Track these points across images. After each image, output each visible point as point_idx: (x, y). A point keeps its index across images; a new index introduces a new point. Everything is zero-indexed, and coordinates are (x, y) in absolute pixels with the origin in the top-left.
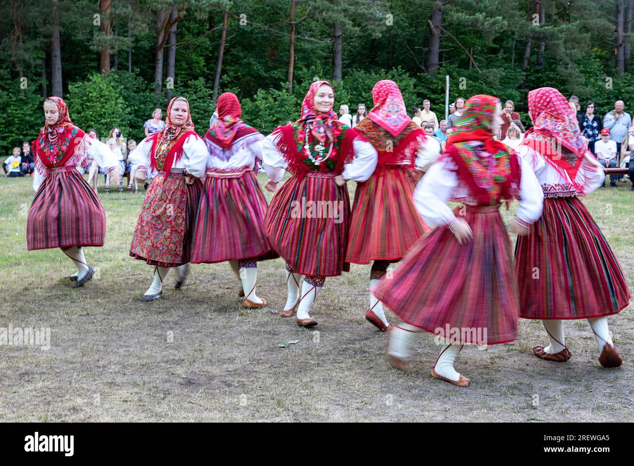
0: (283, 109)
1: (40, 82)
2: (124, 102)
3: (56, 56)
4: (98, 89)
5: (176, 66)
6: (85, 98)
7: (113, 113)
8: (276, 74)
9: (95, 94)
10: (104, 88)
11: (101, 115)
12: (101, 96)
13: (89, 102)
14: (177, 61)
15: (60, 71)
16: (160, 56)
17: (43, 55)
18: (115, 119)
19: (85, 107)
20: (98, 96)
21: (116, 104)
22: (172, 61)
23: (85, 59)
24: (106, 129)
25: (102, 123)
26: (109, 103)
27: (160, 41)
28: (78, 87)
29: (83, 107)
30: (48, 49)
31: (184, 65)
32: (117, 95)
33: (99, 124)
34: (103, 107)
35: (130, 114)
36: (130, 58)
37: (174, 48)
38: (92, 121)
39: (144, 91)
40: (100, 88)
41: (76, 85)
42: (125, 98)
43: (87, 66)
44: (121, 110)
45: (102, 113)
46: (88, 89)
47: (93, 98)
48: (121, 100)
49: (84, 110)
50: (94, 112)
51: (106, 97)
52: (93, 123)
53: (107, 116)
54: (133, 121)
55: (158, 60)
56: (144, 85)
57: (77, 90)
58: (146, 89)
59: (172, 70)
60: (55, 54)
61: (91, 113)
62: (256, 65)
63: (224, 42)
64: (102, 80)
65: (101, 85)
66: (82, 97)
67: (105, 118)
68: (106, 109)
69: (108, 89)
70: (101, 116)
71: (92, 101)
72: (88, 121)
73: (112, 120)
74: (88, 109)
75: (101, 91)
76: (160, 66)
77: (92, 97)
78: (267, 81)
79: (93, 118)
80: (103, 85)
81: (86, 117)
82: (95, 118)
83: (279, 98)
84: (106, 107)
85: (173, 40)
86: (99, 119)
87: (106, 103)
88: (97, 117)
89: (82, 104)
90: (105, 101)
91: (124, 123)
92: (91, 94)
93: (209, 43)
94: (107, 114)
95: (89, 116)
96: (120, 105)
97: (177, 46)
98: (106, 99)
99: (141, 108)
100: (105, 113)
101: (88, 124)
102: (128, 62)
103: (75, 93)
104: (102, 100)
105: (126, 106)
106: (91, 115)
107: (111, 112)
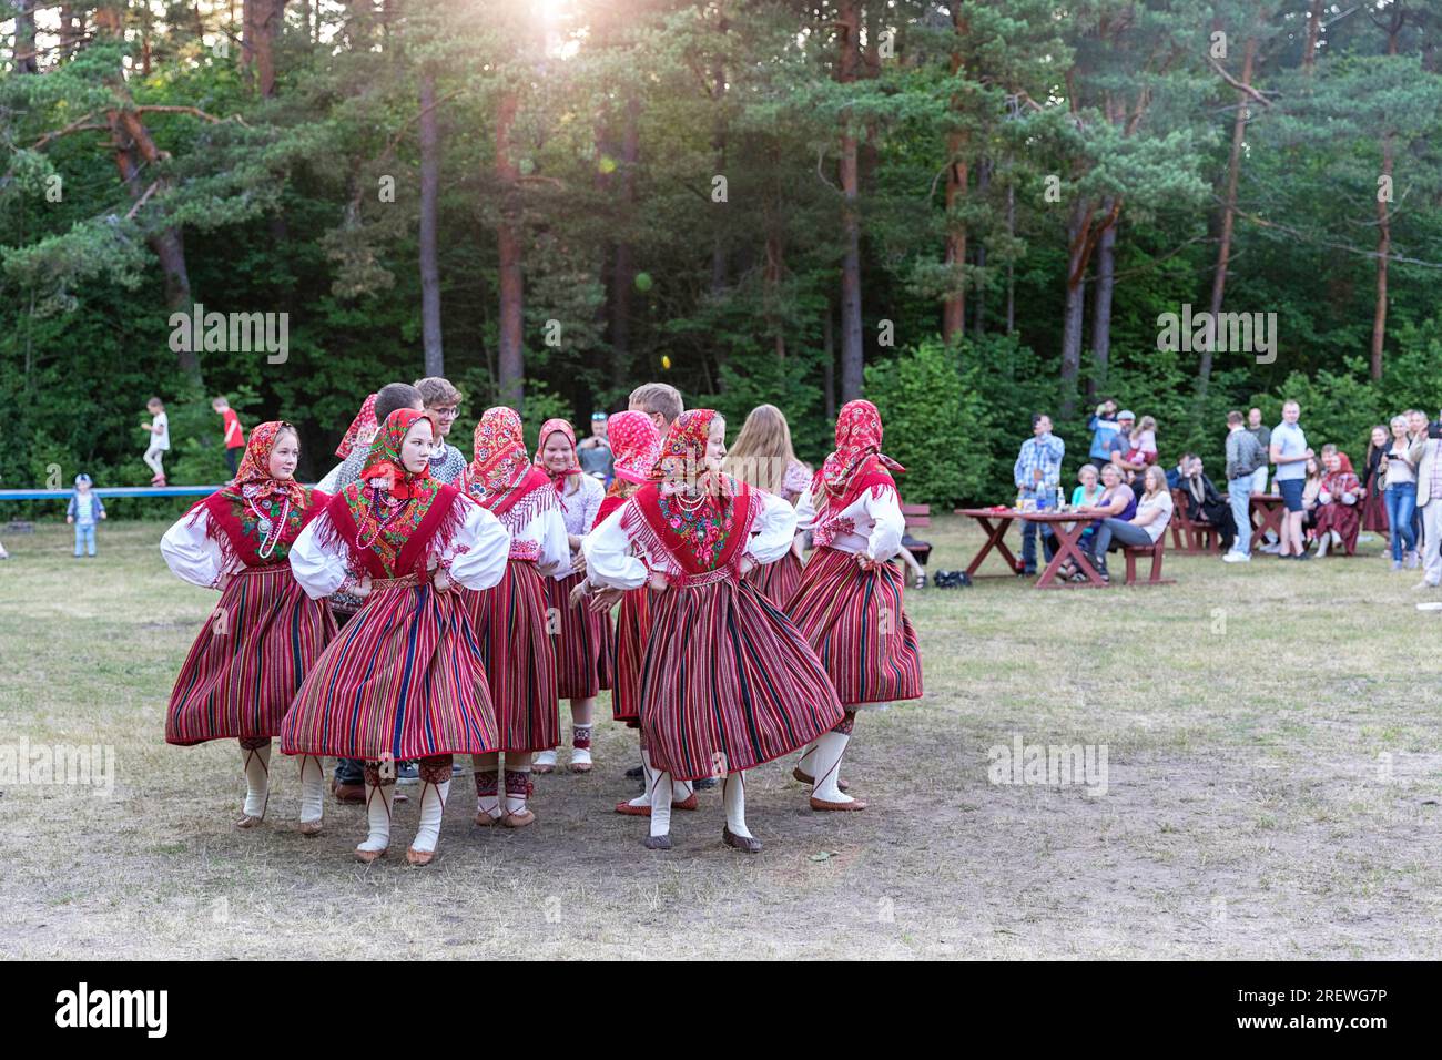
0: (1344, 417)
1: (817, 359)
2: (981, 400)
3: (851, 305)
4: (924, 375)
5: (1113, 323)
6: (895, 394)
7: (955, 425)
8: (1344, 336)
9: (916, 386)
10: (938, 372)
11: (929, 428)
12: (932, 390)
13: (905, 402)
14: (1115, 308)
15: (859, 336)
16: (1075, 302)
17: (823, 303)
18: (958, 438)
19: (895, 411)
20: (925, 389)
21: (963, 406)
22: (1104, 312)
23: (912, 310)
24: (938, 457)
25: (930, 447)
26: (946, 404)
27: (1074, 268)
28: (884, 371)
29: (891, 413)
30: (834, 291)
31: (1134, 319)
32: (964, 388)
33: (924, 448)
34: (934, 412)
35: (994, 425)
36: (1011, 307)
37: (1108, 282)
38: (909, 441)
39: (1032, 377)
40: (930, 372)
41: (881, 367)
42: (987, 394)
43: (917, 325)
44: (972, 419)
45: (930, 424)
46: (904, 376)
47: (913, 395)
48: (974, 398)
49: (894, 419)
50: (912, 422)
51: (941, 392)
52: (911, 446)
53: (940, 431)
54: (1004, 442)
55: (1069, 310)
56: (1034, 365)
57: (881, 377)
58: (1038, 371)
59: (1103, 330)
60: (849, 301)
61: (906, 424)
62: (1295, 317)
63: (1224, 267)
64: (933, 355)
65: (931, 367)
66: (890, 391)
67: (936, 436)
68: (939, 416)
69: (947, 375)
70: (928, 430)
71: (911, 399)
72: (900, 441)
73: (952, 439)
74: (903, 415)
75: (931, 379)
76: (1074, 323)
77: (911, 390)
78: (1322, 352)
79: (911, 436)
80: (936, 366)
81: (897, 433)
82: (915, 435)
83: (1335, 393)
84: (940, 411)
85: (1107, 266)
86: (925, 437)
87: (940, 403)
88: (920, 432)
89: (891, 406)
90: (938, 400)
91: (980, 445)
92: (908, 386)
93: (1189, 270)
94: (941, 425)
95: (903, 432)
96: (970, 409)
97: (1115, 278)
98: (942, 396)
99: (1021, 414)
100: (936, 424)
101: (900, 448)
102: (1005, 315)
103: (879, 384)
104: (931, 397)
105: (985, 410)
106: (907, 429)
107: (948, 423)
